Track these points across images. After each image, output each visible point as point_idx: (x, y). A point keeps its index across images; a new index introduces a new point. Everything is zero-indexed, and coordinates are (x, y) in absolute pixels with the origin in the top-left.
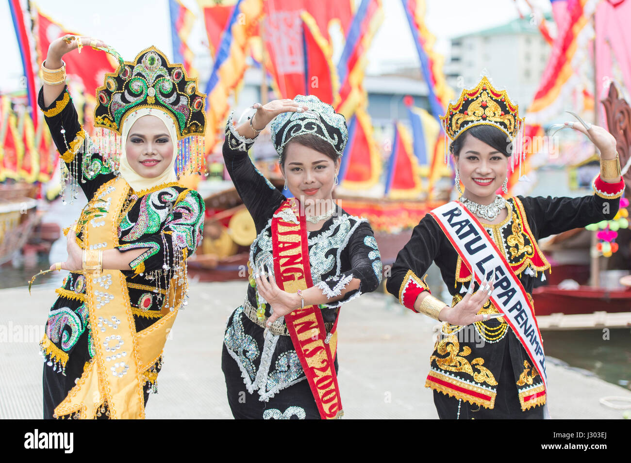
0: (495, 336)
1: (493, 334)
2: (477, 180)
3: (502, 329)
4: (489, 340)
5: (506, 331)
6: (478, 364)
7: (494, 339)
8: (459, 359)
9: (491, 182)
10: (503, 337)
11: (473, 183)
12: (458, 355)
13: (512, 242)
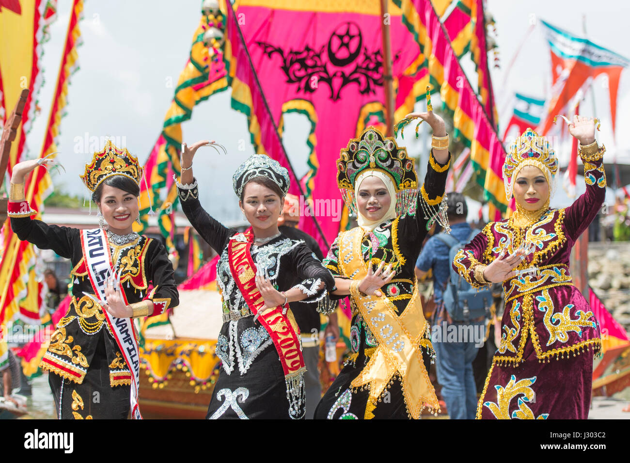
0: (91, 330)
1: (90, 328)
2: (117, 218)
3: (97, 325)
4: (87, 332)
5: (101, 327)
6: (77, 350)
7: (91, 332)
8: (64, 345)
9: (128, 217)
10: (98, 331)
11: (115, 221)
12: (64, 342)
13: (124, 260)
